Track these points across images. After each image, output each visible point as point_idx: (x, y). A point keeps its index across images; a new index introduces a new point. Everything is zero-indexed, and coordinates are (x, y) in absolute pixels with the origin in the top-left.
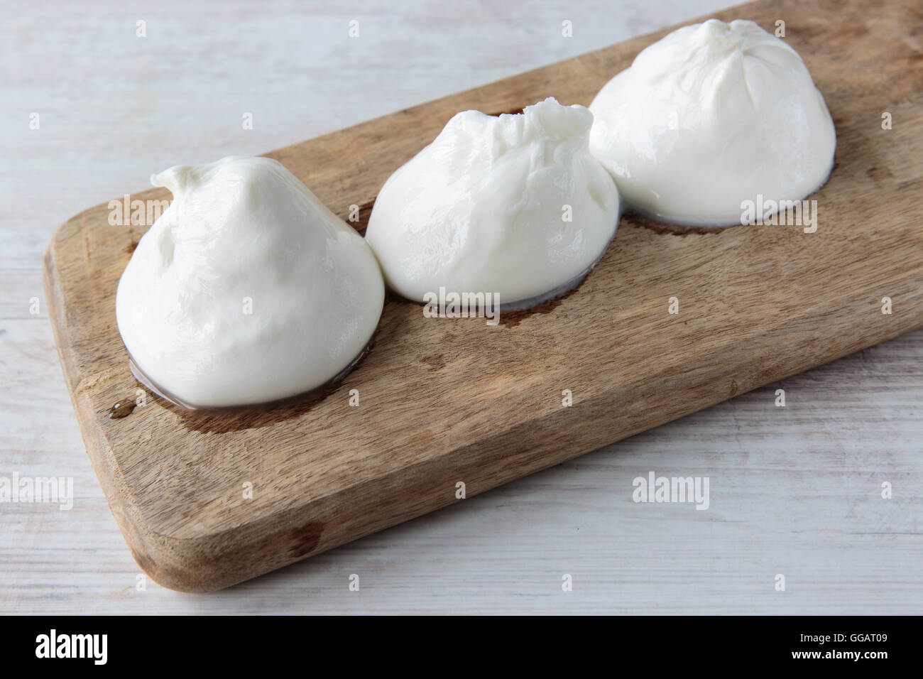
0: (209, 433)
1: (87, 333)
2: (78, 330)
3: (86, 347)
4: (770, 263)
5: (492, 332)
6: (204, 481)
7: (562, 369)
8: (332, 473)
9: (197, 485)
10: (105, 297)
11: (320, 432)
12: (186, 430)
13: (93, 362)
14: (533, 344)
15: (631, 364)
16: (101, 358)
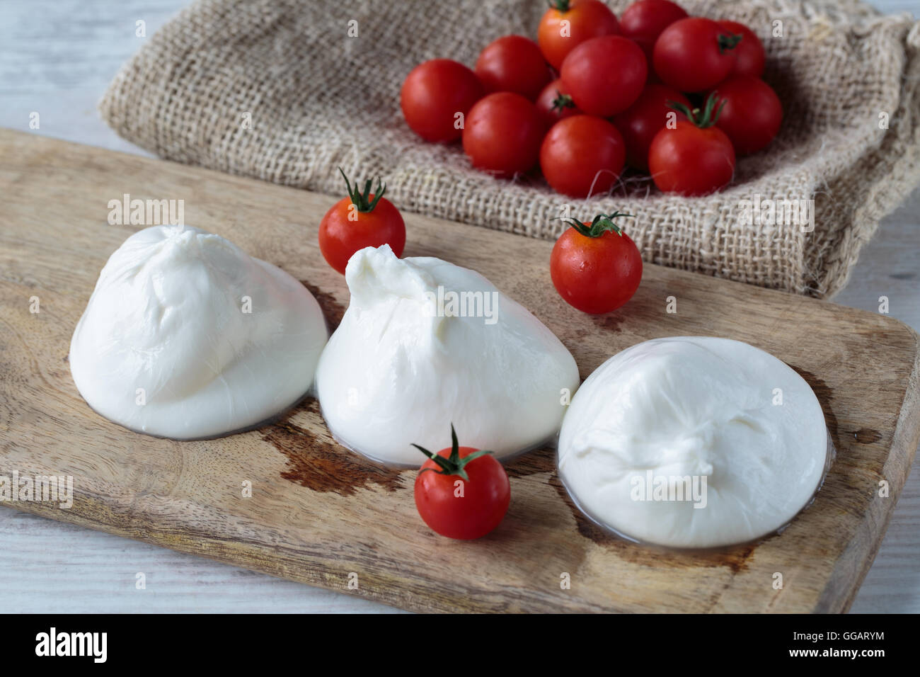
0: (819, 378)
1: (843, 517)
2: (847, 526)
3: (853, 506)
4: (307, 242)
5: (548, 318)
6: (853, 350)
7: (536, 267)
8: (762, 302)
9: (860, 350)
10: (803, 537)
11: (741, 331)
12: (834, 391)
13: (858, 489)
14: (533, 294)
15: (487, 242)
16: (849, 488)
